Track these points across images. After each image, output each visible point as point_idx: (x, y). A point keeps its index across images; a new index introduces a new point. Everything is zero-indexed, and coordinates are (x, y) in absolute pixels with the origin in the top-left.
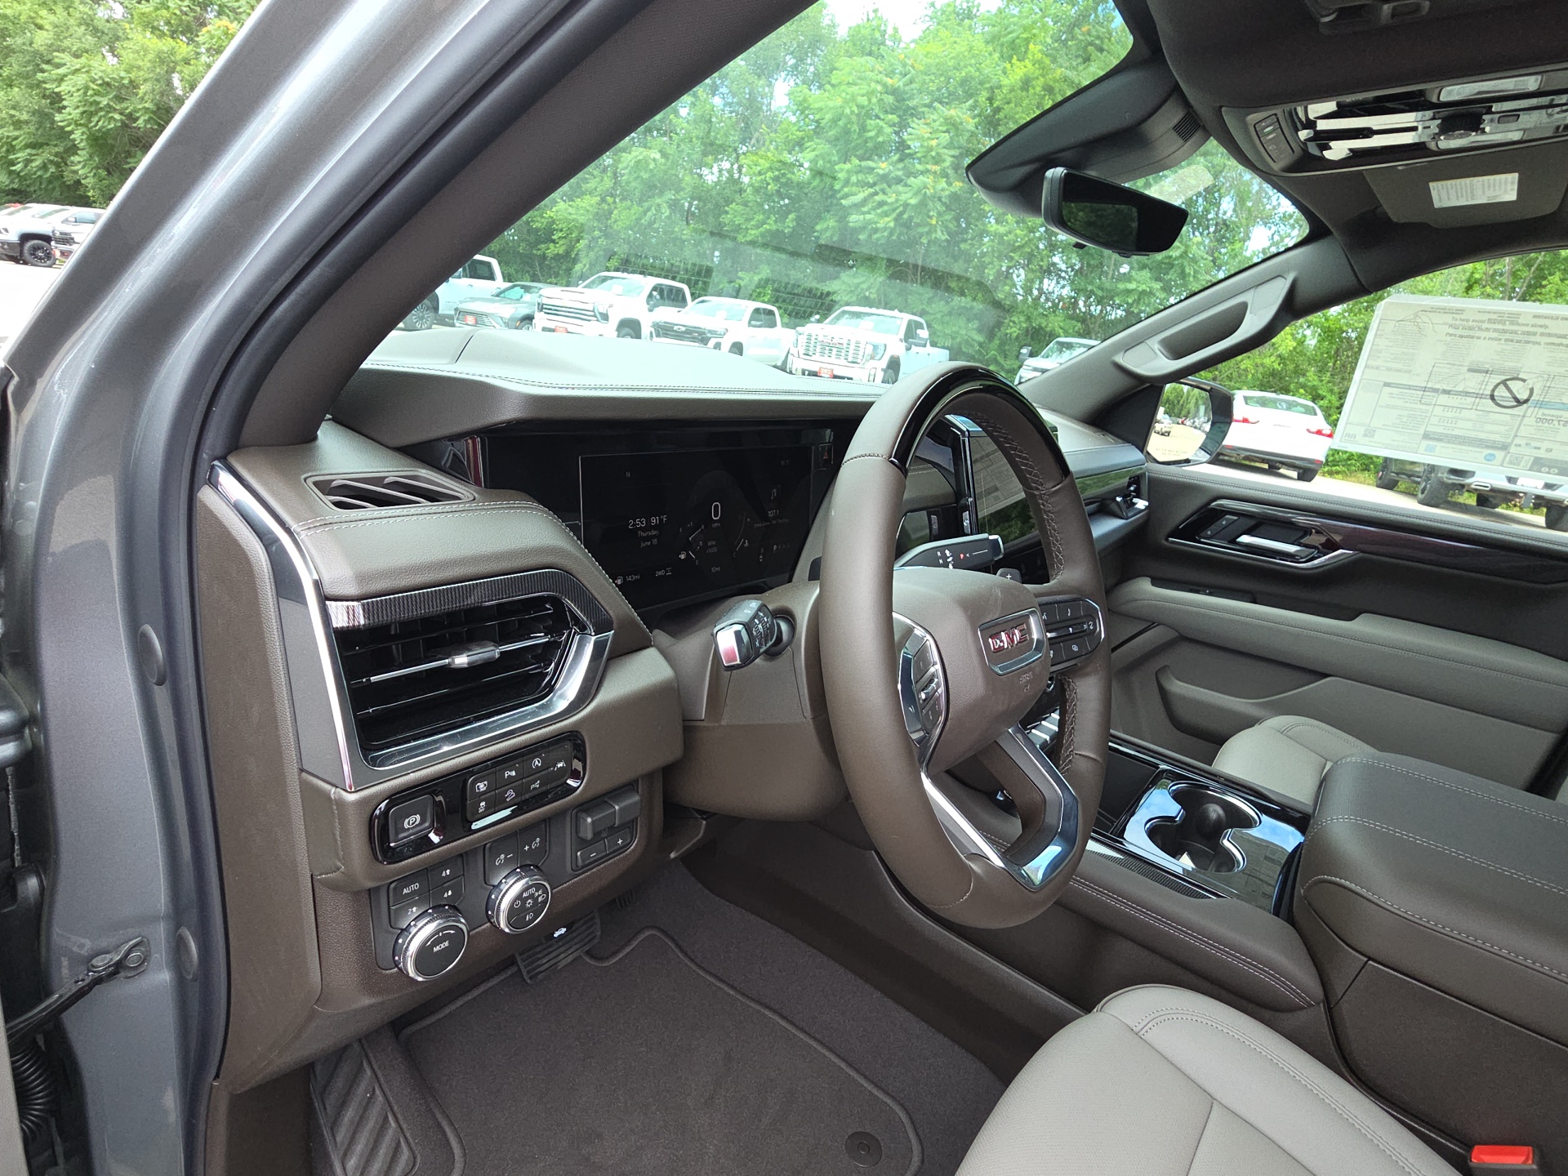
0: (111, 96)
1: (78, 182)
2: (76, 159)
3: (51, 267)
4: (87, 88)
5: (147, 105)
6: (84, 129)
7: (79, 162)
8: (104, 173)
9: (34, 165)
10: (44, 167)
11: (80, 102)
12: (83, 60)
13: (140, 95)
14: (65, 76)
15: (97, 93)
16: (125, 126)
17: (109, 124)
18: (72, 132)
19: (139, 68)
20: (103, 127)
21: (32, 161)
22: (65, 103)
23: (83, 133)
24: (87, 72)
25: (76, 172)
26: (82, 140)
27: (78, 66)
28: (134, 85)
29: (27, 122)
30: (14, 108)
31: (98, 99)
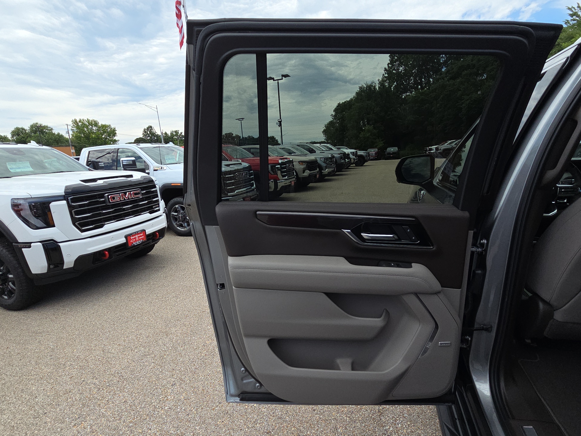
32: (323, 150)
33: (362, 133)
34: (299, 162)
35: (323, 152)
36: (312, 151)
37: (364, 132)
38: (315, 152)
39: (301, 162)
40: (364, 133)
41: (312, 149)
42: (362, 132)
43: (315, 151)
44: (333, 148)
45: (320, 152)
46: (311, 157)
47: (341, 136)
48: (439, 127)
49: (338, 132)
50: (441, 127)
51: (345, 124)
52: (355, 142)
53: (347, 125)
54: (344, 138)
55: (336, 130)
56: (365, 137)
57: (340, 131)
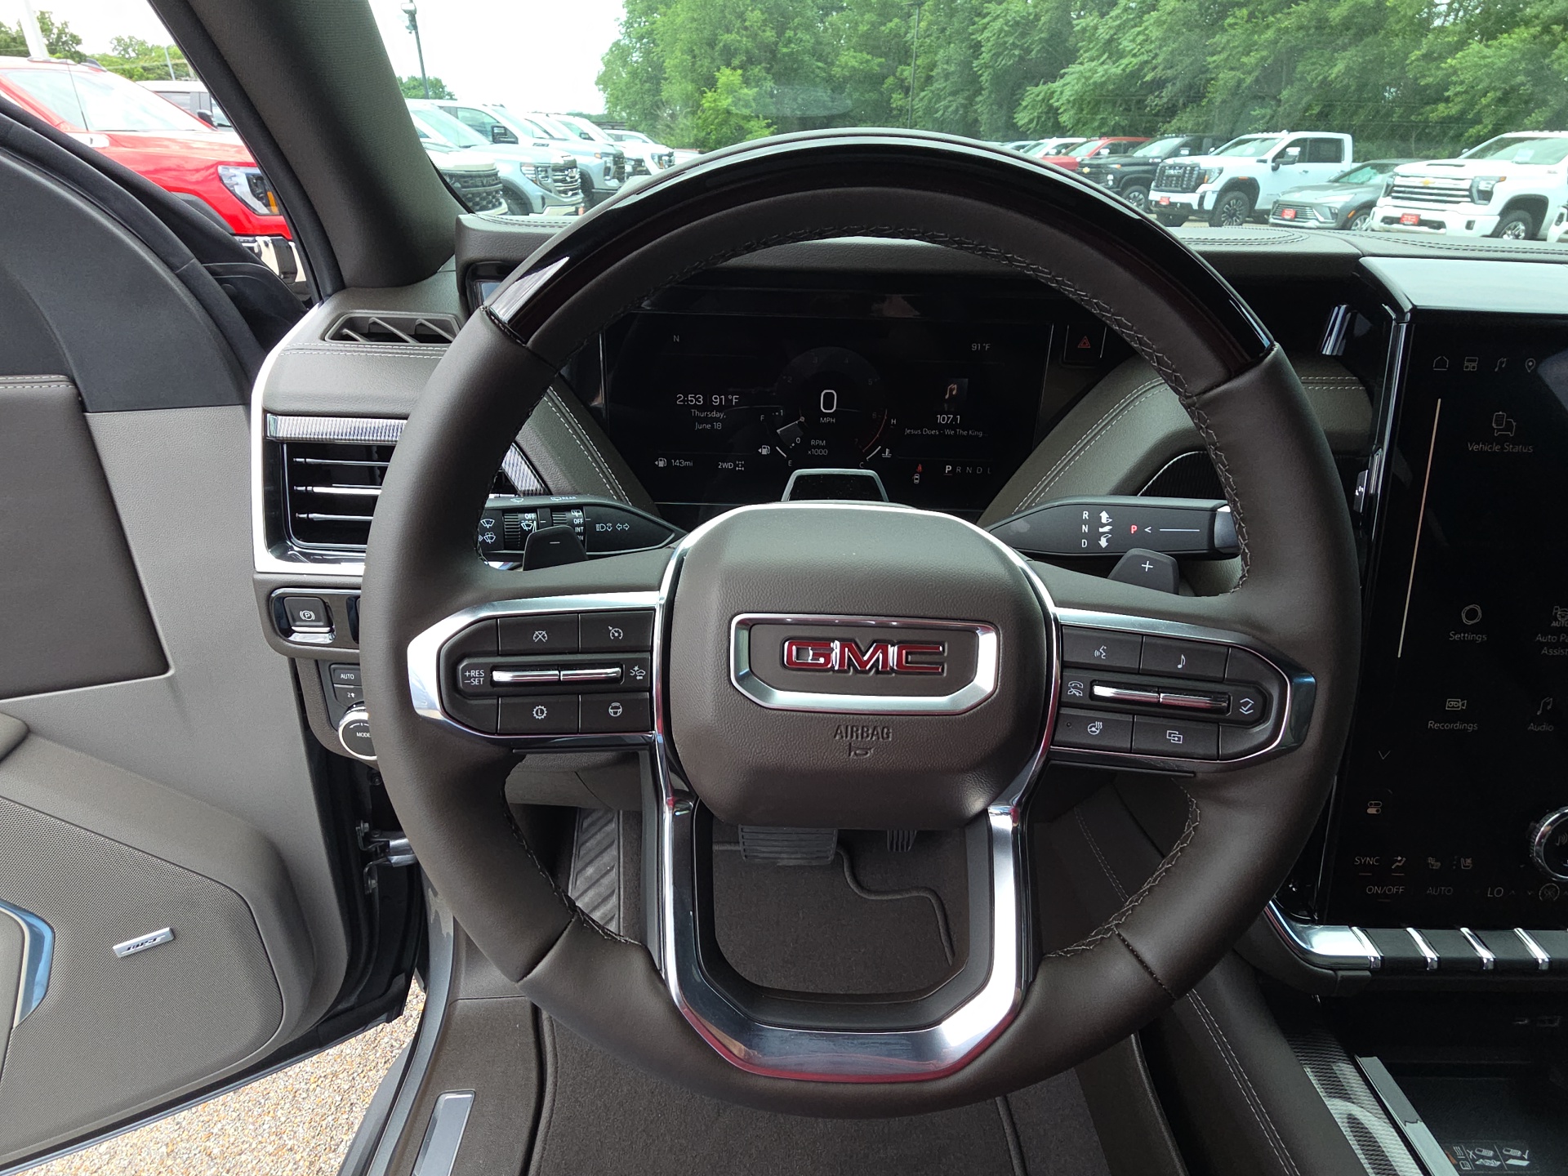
0: (1017, 33)
1: (976, 120)
2: (979, 99)
4: (1001, 30)
5: (1043, 35)
6: (992, 70)
7: (981, 101)
8: (995, 107)
9: (950, 110)
10: (957, 110)
11: (993, 45)
13: (1039, 26)
14: (988, 24)
16: (1021, 58)
17: (1010, 60)
18: (981, 75)
20: (1004, 65)
21: (949, 106)
22: (982, 49)
23: (990, 74)
24: (1005, 16)
25: (976, 110)
26: (987, 81)
27: (999, 12)
28: (1037, 18)
29: (953, 73)
30: (947, 63)
31: (1006, 39)
33: (709, 94)
36: (501, 137)
37: (715, 91)
40: (715, 94)
42: (710, 91)
47: (648, 99)
48: (921, 100)
49: (637, 81)
50: (926, 98)
51: (659, 58)
52: (688, 124)
53: (664, 62)
54: (658, 108)
55: (634, 74)
56: (719, 110)
57: (645, 82)
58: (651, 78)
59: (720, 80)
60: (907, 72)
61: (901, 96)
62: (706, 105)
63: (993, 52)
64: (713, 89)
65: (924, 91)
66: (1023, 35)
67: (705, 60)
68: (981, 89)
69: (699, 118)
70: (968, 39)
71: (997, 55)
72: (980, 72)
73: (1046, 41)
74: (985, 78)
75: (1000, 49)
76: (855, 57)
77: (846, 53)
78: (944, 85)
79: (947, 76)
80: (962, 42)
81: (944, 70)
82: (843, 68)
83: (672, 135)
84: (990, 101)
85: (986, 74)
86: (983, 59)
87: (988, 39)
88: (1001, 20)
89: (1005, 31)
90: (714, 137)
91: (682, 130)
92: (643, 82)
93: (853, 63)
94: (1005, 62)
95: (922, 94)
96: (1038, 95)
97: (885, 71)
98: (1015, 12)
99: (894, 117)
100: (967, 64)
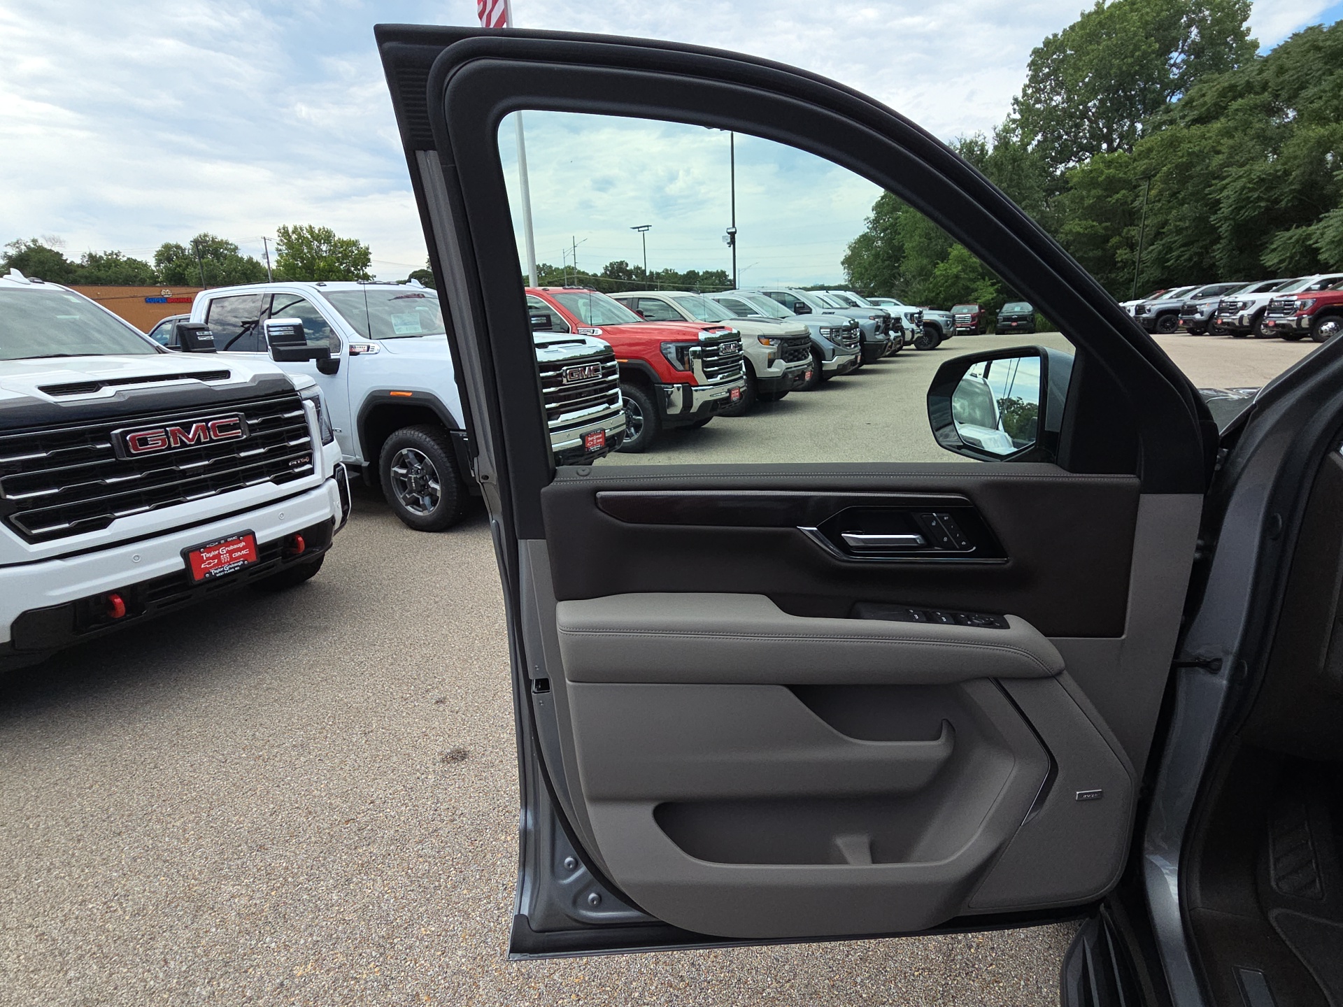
0: (1263, 189)
1: (1214, 264)
2: (1217, 247)
3: (1173, 333)
4: (1243, 188)
5: (1294, 187)
6: (1232, 222)
7: (1219, 249)
8: (1236, 253)
9: (1182, 258)
10: (1190, 259)
11: (1234, 201)
12: (1248, 167)
13: (1290, 181)
14: (1228, 184)
15: (1251, 190)
16: (1268, 209)
17: (1254, 212)
18: (1220, 227)
19: (1296, 158)
20: (1247, 216)
21: (1183, 256)
22: (1221, 205)
23: (1230, 225)
24: (1248, 175)
25: (1214, 257)
26: (1226, 231)
27: (1241, 174)
28: (1287, 173)
29: (1187, 228)
30: (1180, 221)
31: (1250, 195)
32: (833, 308)
33: (942, 265)
34: (759, 338)
35: (830, 313)
36: (801, 309)
38: (810, 312)
39: (765, 339)
40: (947, 265)
41: (804, 303)
42: (942, 262)
43: (811, 310)
44: (859, 303)
45: (824, 313)
46: (794, 325)
47: (887, 273)
48: (1150, 252)
49: (879, 261)
50: (1156, 250)
51: (899, 243)
52: (921, 288)
53: (904, 244)
54: (895, 278)
55: (877, 256)
56: (948, 276)
57: (885, 260)
58: (890, 257)
59: (952, 254)
60: (1134, 232)
61: (1127, 251)
62: (938, 273)
63: (1233, 207)
64: (946, 261)
65: (1153, 244)
66: (1269, 189)
67: (940, 240)
68: (1220, 238)
69: (931, 283)
70: (1203, 198)
71: (1238, 209)
72: (1218, 225)
73: (1299, 192)
74: (1224, 229)
75: (1243, 202)
76: (1079, 225)
77: (1071, 222)
78: (1176, 238)
79: (1179, 231)
80: (1197, 201)
81: (1176, 226)
82: (1066, 234)
83: (906, 297)
84: (1230, 247)
85: (1225, 226)
86: (1223, 213)
87: (1228, 197)
88: (1244, 179)
89: (1249, 188)
90: (942, 296)
91: (914, 292)
92: (883, 261)
93: (1079, 229)
94: (1246, 214)
95: (1151, 248)
96: (1290, 238)
97: (1110, 233)
98: (1260, 171)
99: (1118, 269)
100: (1201, 220)
